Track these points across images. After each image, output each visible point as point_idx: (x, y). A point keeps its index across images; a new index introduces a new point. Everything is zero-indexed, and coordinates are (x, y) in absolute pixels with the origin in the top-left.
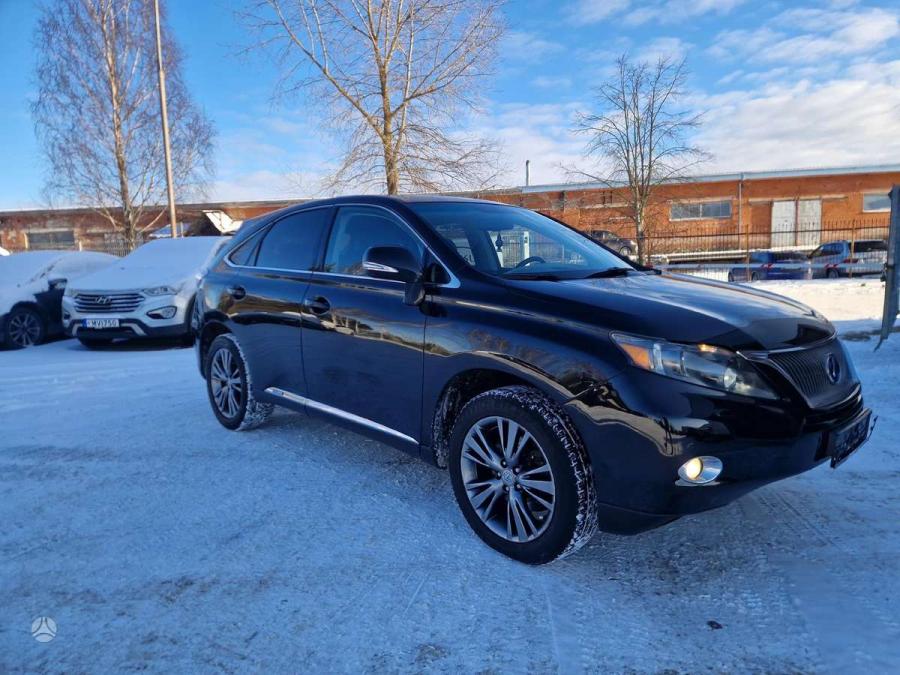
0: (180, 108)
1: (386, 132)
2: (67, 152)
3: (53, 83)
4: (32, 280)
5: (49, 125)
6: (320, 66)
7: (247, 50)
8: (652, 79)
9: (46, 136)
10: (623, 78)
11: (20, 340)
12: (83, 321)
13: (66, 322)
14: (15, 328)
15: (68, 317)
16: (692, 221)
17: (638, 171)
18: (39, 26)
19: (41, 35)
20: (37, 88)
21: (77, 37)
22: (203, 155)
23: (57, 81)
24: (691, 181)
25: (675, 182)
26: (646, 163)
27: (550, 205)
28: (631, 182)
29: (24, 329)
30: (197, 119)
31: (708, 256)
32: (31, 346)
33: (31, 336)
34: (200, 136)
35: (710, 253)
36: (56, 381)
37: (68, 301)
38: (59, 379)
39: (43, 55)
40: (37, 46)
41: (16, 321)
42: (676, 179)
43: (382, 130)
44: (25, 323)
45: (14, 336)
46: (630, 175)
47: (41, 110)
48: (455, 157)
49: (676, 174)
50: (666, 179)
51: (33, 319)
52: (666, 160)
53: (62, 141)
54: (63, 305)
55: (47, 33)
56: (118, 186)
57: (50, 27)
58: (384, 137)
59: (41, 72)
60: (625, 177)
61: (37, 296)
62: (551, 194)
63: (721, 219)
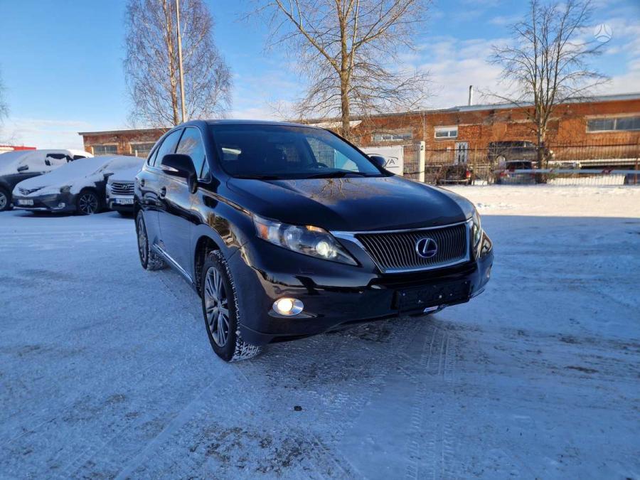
0: (211, 59)
1: (343, 70)
2: (143, 91)
3: (135, 46)
4: (94, 174)
5: (133, 74)
6: (296, 23)
7: (248, 16)
8: (562, 16)
9: (132, 82)
10: (534, 16)
11: (86, 210)
12: (114, 200)
13: (107, 199)
14: (82, 203)
15: (108, 197)
16: (606, 133)
17: (545, 92)
18: (127, 10)
19: (128, 16)
20: (125, 51)
21: (149, 14)
22: (224, 91)
23: (137, 45)
24: (591, 100)
25: (576, 101)
26: (552, 85)
27: (482, 121)
28: (536, 101)
29: (88, 204)
30: (221, 67)
31: (617, 162)
32: (92, 214)
33: (92, 208)
34: (223, 79)
35: (620, 160)
36: (83, 235)
37: (109, 187)
38: (85, 233)
39: (129, 28)
40: (125, 22)
41: (83, 198)
42: (577, 98)
43: (340, 68)
44: (89, 200)
45: (82, 207)
46: (536, 97)
47: (129, 65)
48: (393, 86)
49: (577, 95)
50: (567, 99)
51: (94, 197)
52: (569, 82)
53: (141, 84)
54: (107, 189)
55: (131, 13)
56: (172, 114)
57: (133, 9)
58: (341, 73)
59: (128, 40)
60: (532, 98)
61: (96, 183)
62: (483, 112)
63: (632, 132)
